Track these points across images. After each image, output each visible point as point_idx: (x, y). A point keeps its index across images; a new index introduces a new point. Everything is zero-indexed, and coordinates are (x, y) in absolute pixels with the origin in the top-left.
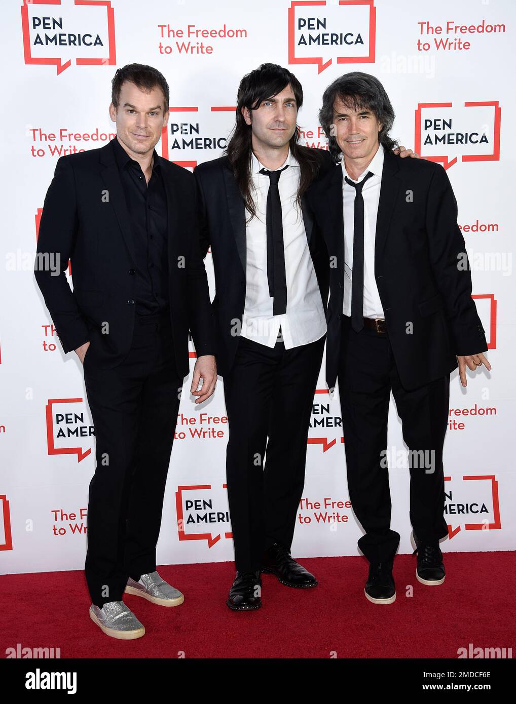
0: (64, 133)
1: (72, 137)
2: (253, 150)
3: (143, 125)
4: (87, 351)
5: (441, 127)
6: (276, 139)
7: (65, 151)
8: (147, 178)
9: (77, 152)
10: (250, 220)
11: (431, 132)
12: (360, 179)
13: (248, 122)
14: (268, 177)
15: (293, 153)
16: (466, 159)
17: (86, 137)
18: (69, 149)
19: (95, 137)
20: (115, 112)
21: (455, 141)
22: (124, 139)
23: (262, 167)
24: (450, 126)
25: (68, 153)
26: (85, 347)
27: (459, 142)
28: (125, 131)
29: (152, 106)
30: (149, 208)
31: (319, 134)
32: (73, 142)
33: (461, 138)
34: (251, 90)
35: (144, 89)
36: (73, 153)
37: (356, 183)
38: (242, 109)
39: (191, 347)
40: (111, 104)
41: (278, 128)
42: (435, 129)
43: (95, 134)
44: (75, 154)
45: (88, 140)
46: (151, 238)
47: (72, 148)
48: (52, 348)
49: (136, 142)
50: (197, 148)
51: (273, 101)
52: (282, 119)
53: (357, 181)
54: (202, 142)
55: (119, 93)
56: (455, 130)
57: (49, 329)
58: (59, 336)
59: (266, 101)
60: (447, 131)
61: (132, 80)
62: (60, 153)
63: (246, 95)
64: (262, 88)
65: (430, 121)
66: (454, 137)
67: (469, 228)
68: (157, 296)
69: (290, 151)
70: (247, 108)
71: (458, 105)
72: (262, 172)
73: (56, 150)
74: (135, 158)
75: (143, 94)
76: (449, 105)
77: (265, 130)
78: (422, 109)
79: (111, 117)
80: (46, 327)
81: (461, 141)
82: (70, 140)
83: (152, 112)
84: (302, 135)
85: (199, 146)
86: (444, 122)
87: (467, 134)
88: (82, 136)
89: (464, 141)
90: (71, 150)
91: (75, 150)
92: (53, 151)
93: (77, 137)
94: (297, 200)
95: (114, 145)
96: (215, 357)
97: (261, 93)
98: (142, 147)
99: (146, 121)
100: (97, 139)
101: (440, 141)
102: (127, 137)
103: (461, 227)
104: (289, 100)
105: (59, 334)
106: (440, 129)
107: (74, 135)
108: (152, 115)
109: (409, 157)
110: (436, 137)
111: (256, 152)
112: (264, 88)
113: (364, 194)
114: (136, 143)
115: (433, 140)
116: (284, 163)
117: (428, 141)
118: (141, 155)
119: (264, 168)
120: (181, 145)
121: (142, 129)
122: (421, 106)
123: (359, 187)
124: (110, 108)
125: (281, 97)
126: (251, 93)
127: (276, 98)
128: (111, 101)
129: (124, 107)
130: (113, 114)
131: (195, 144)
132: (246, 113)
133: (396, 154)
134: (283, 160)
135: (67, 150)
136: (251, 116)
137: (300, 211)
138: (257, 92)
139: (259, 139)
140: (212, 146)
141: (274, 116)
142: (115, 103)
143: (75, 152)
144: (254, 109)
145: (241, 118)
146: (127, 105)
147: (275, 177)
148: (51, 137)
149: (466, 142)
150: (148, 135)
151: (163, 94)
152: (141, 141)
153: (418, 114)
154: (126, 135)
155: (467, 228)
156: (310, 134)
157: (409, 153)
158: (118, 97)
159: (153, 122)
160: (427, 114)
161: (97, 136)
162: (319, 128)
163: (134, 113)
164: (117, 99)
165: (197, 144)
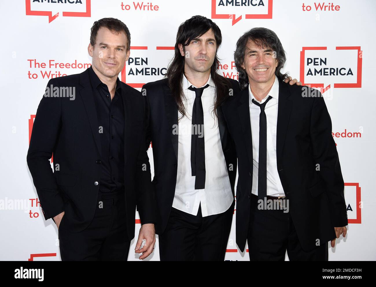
0: (52, 63)
1: (58, 66)
2: (184, 73)
3: (112, 56)
4: (62, 218)
5: (319, 63)
6: (200, 67)
7: (52, 75)
8: (112, 96)
9: (61, 76)
10: (182, 118)
11: (312, 67)
12: (263, 101)
13: (183, 55)
14: (194, 92)
15: (212, 77)
16: (337, 86)
17: (67, 66)
18: (55, 73)
19: (74, 66)
20: (92, 50)
21: (329, 73)
22: (98, 67)
23: (190, 85)
24: (325, 63)
25: (54, 77)
26: (61, 215)
27: (332, 74)
28: (99, 61)
29: (119, 44)
30: (112, 117)
31: (232, 66)
32: (58, 69)
33: (333, 72)
34: (184, 32)
35: (114, 32)
36: (58, 76)
37: (260, 104)
38: (179, 45)
39: (137, 217)
40: (90, 44)
41: (201, 58)
42: (315, 65)
43: (74, 64)
44: (60, 78)
45: (69, 67)
46: (113, 138)
47: (58, 73)
48: (36, 215)
49: (107, 68)
50: (146, 74)
51: (199, 40)
52: (204, 52)
53: (261, 101)
54: (150, 70)
55: (96, 36)
56: (329, 65)
57: (35, 202)
58: (42, 207)
59: (194, 40)
60: (323, 66)
61: (106, 26)
62: (48, 77)
63: (181, 36)
64: (191, 31)
65: (311, 59)
66: (328, 71)
67: (340, 135)
68: (114, 180)
69: (210, 76)
70: (182, 45)
71: (331, 48)
72: (191, 88)
73: (46, 74)
74: (105, 81)
75: (113, 35)
76: (325, 48)
77: (193, 60)
78: (305, 51)
79: (89, 53)
80: (32, 200)
81: (333, 73)
82: (56, 67)
83: (118, 48)
84: (220, 67)
85: (147, 73)
86: (321, 60)
87: (337, 69)
88: (65, 65)
89: (335, 73)
90: (56, 75)
91: (59, 74)
92: (44, 75)
93: (61, 65)
94: (215, 110)
95: (90, 72)
96: (154, 225)
97: (191, 34)
98: (110, 72)
99: (114, 54)
100: (76, 67)
101: (318, 73)
102: (100, 65)
103: (333, 134)
104: (210, 40)
105: (42, 205)
106: (318, 65)
107: (59, 64)
108: (119, 50)
109: (295, 84)
110: (316, 71)
111: (186, 74)
112: (193, 31)
113: (266, 111)
114: (107, 70)
115: (313, 73)
116: (206, 83)
117: (310, 73)
118: (109, 79)
119: (192, 86)
120: (135, 72)
121: (111, 59)
122: (304, 49)
123: (262, 107)
124: (89, 47)
125: (204, 37)
126: (184, 34)
127: (201, 38)
128: (90, 42)
129: (99, 45)
130: (90, 51)
131: (144, 72)
132: (181, 48)
133: (287, 83)
134: (205, 81)
135: (54, 74)
136: (184, 51)
137: (216, 119)
138: (188, 34)
139: (189, 66)
140: (157, 73)
141: (199, 50)
142: (93, 42)
143: (59, 76)
144: (186, 45)
145: (178, 52)
146: (101, 44)
147: (199, 92)
148: (43, 65)
149: (337, 74)
150: (116, 64)
151: (126, 37)
152: (110, 68)
153: (302, 54)
154: (100, 64)
155: (338, 135)
156: (225, 67)
157: (295, 82)
158: (95, 38)
159: (120, 55)
160: (309, 54)
161: (76, 65)
162: (232, 62)
163: (106, 48)
164: (94, 39)
165: (146, 72)
